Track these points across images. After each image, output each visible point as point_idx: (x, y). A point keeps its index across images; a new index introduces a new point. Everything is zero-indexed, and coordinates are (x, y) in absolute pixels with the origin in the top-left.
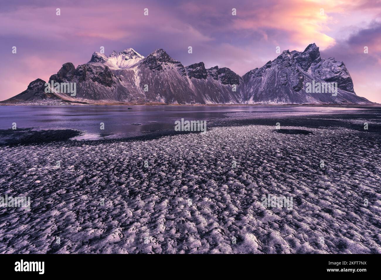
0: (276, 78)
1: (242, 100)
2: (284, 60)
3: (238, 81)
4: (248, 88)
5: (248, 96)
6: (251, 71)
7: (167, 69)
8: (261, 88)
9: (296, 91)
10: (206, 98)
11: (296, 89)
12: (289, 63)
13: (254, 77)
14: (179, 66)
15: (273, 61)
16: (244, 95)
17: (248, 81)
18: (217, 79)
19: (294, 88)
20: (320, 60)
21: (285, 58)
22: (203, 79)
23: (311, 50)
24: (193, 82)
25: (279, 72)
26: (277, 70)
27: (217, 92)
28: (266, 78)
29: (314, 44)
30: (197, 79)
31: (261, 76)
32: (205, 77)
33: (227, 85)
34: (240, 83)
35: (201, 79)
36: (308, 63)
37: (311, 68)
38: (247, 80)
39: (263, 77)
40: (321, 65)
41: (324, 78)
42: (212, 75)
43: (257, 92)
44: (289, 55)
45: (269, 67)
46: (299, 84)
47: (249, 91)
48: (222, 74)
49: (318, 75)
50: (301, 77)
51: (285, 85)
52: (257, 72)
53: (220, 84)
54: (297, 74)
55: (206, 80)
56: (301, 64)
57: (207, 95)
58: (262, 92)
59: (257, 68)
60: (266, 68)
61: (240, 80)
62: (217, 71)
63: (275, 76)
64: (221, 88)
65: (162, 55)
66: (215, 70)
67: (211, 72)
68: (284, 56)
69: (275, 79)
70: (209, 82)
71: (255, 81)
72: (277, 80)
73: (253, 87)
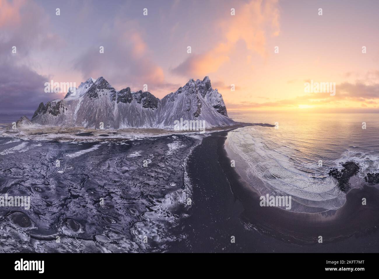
0: (184, 103)
1: (156, 123)
2: (190, 88)
3: (156, 105)
4: (163, 112)
5: (161, 120)
6: (167, 95)
7: (102, 96)
8: (172, 112)
9: (196, 116)
10: (124, 122)
11: (196, 115)
12: (193, 90)
13: (169, 101)
14: (112, 92)
15: (183, 87)
16: (159, 118)
17: (164, 105)
18: (139, 103)
19: (194, 114)
20: (211, 89)
21: (190, 85)
22: (128, 103)
23: (206, 81)
24: (119, 106)
25: (186, 98)
26: (185, 96)
27: (135, 117)
28: (177, 103)
29: (208, 77)
30: (123, 103)
31: (174, 100)
32: (130, 101)
33: (147, 109)
34: (158, 106)
35: (126, 103)
36: (205, 91)
37: (207, 95)
38: (164, 103)
39: (175, 102)
40: (211, 94)
41: (213, 105)
42: (136, 99)
43: (169, 116)
44: (193, 83)
45: (180, 92)
46: (197, 110)
47: (163, 115)
48: (145, 98)
49: (210, 102)
50: (200, 104)
51: (189, 111)
52: (172, 96)
53: (142, 107)
54: (197, 101)
55: (131, 103)
56: (201, 91)
57: (126, 119)
58: (172, 116)
59: (172, 93)
60: (178, 93)
61: (159, 103)
62: (141, 95)
63: (183, 102)
64: (141, 112)
65: (101, 83)
66: (139, 94)
67: (136, 96)
68: (190, 84)
69: (182, 105)
70: (132, 106)
71: (169, 105)
72: (183, 105)
73: (167, 111)
